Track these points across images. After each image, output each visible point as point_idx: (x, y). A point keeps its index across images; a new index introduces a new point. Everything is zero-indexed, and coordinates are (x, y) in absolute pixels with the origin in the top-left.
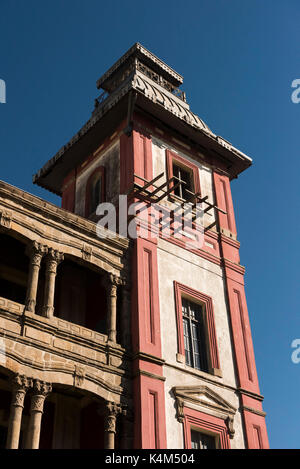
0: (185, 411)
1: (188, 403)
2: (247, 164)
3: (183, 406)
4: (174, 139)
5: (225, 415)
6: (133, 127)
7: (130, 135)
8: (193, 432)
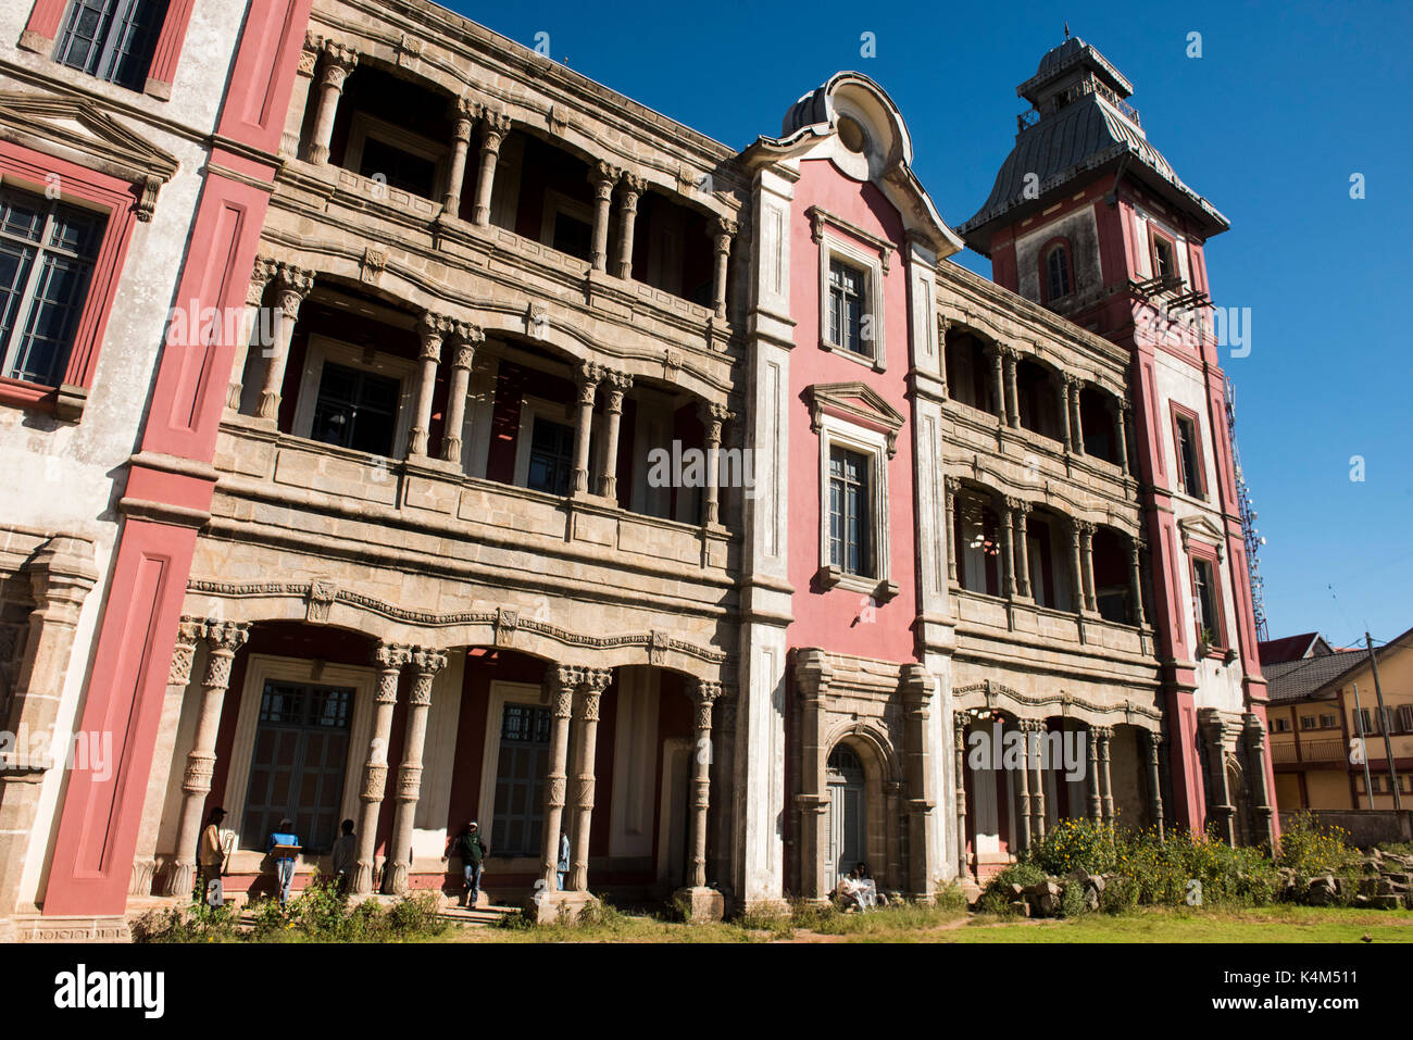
0: (1190, 543)
1: (1191, 534)
2: (1225, 227)
3: (1188, 537)
4: (1151, 203)
5: (1215, 542)
6: (1118, 196)
7: (1116, 207)
8: (1194, 560)
